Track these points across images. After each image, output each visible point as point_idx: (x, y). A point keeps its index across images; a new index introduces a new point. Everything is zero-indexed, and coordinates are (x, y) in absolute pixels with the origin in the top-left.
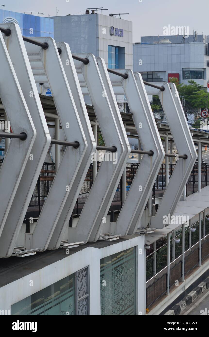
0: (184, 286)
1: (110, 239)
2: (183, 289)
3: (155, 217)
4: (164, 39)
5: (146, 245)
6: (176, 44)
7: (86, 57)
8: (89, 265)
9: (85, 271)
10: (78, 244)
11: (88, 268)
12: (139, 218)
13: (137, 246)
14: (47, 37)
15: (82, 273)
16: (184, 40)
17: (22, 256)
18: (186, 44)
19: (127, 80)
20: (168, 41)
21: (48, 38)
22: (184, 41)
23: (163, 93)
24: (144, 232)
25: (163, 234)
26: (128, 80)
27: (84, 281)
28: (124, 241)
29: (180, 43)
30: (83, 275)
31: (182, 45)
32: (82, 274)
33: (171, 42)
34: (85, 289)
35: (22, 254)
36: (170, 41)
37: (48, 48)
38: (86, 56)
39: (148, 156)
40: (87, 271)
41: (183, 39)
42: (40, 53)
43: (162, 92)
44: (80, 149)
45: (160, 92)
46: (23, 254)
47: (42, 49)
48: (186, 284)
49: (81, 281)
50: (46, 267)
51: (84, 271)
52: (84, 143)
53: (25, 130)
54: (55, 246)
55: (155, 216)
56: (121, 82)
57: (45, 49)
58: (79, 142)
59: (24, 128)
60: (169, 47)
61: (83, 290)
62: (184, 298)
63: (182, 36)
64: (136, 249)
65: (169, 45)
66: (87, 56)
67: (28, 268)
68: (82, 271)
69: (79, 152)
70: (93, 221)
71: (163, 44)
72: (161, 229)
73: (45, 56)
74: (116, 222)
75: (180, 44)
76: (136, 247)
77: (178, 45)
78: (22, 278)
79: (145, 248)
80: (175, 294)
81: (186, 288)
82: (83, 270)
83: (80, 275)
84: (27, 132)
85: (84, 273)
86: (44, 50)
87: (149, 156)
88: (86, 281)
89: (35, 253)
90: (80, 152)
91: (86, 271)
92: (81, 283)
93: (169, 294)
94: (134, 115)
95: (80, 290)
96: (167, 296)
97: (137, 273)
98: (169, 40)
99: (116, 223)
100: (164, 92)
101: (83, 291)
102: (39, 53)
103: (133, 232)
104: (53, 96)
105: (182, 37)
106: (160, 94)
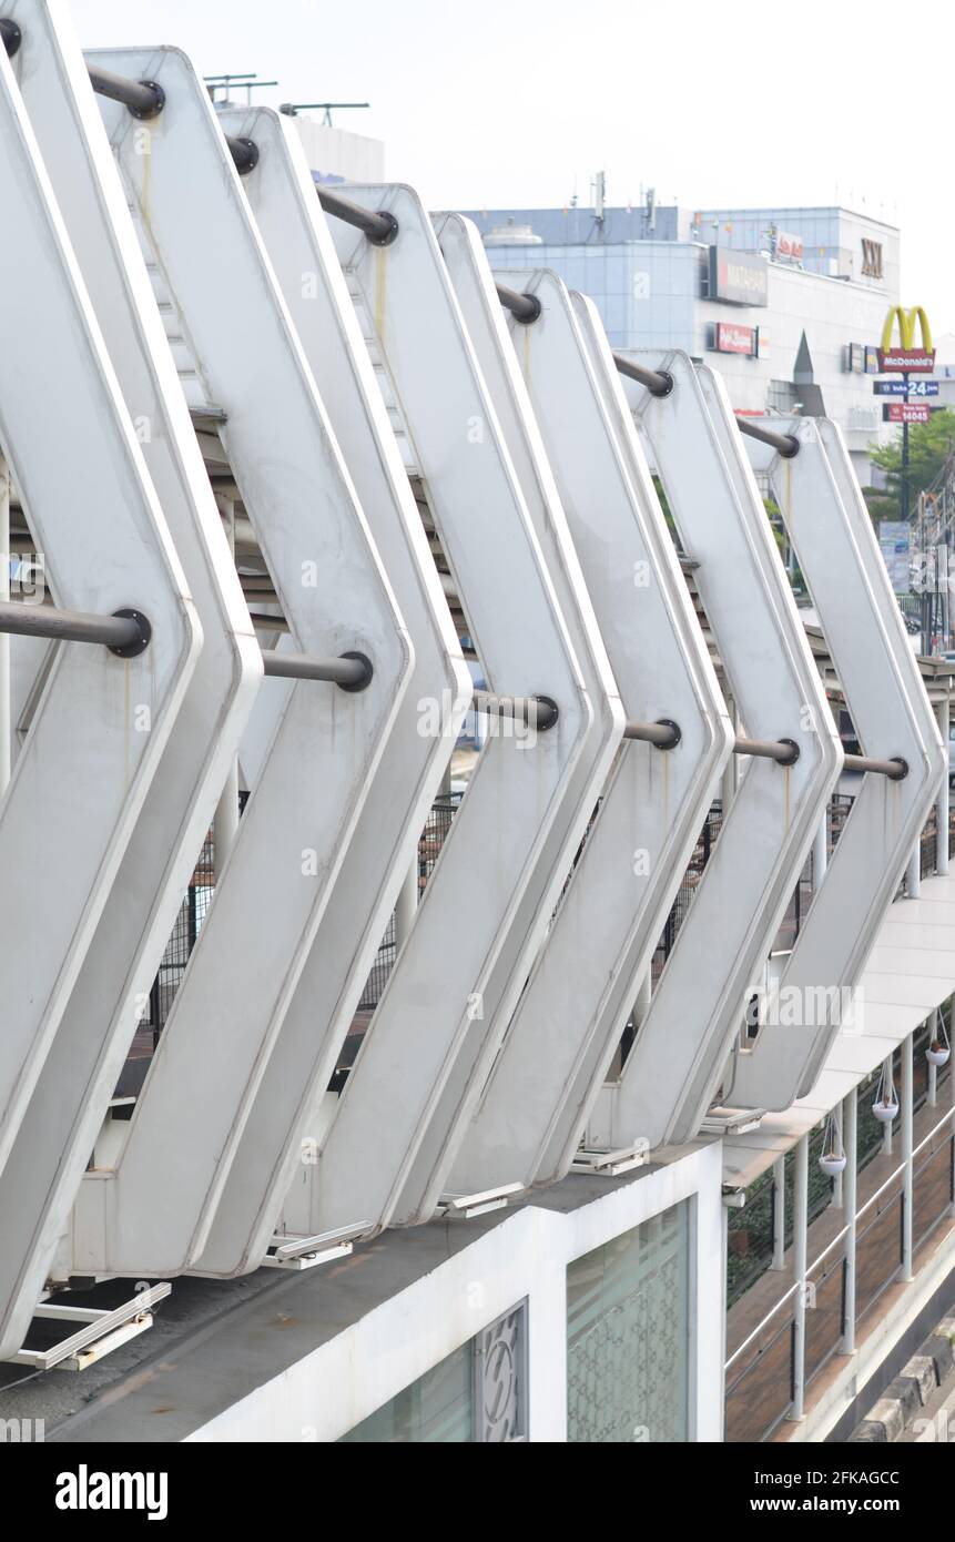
0: (854, 1380)
1: (613, 1164)
2: (849, 1393)
3: (751, 1054)
4: (510, 222)
5: (728, 1191)
6: (565, 245)
7: (528, 286)
8: (527, 1296)
9: (510, 1326)
10: (502, 1197)
11: (525, 1308)
12: (717, 1064)
13: (696, 1194)
14: (392, 186)
15: (499, 1335)
16: (601, 229)
17: (304, 1264)
18: (610, 249)
19: (667, 401)
20: (525, 235)
21: (395, 192)
22: (599, 236)
23: (789, 467)
24: (727, 1128)
25: (790, 1133)
26: (675, 404)
27: (506, 1372)
28: (649, 1176)
29: (584, 244)
30: (503, 1344)
31: (592, 252)
32: (500, 1339)
33: (539, 240)
34: (510, 1415)
35: (303, 1256)
36: (535, 232)
37: (397, 240)
38: (526, 283)
39: (774, 767)
40: (517, 1324)
41: (597, 228)
42: (355, 262)
43: (784, 462)
44: (559, 736)
45: (778, 462)
46: (306, 1255)
47: (365, 244)
48: (860, 1368)
49: (496, 1378)
50: (374, 1311)
51: (506, 1325)
52: (582, 703)
53: (364, 641)
54: (418, 1210)
55: (750, 1047)
56: (640, 410)
57: (384, 245)
58: (553, 699)
59: (356, 632)
60: (531, 259)
61: (501, 1416)
62: (855, 1432)
63: (592, 210)
64: (692, 1208)
65: (533, 253)
66: (529, 283)
67: (289, 1321)
68: (500, 1325)
69: (554, 752)
70: (565, 1084)
71: (506, 246)
72: (780, 1111)
73: (381, 277)
74: (616, 1081)
75: (581, 249)
76: (689, 1203)
77: (578, 251)
78: (284, 1373)
79: (724, 1204)
80: (824, 1417)
81: (862, 1383)
82: (503, 1323)
83: (493, 1345)
84: (370, 648)
85: (507, 1335)
86: (373, 246)
87: (779, 767)
88: (512, 1371)
89: (347, 1250)
90: (560, 746)
91: (514, 1326)
92: (497, 1385)
93: (802, 1417)
94: (704, 569)
95: (492, 1418)
96: (794, 1427)
97: (691, 1326)
98: (529, 231)
99: (619, 1088)
100: (795, 461)
101: (503, 1420)
102: (350, 263)
103: (688, 1131)
104: (421, 476)
105: (592, 217)
106: (776, 473)
